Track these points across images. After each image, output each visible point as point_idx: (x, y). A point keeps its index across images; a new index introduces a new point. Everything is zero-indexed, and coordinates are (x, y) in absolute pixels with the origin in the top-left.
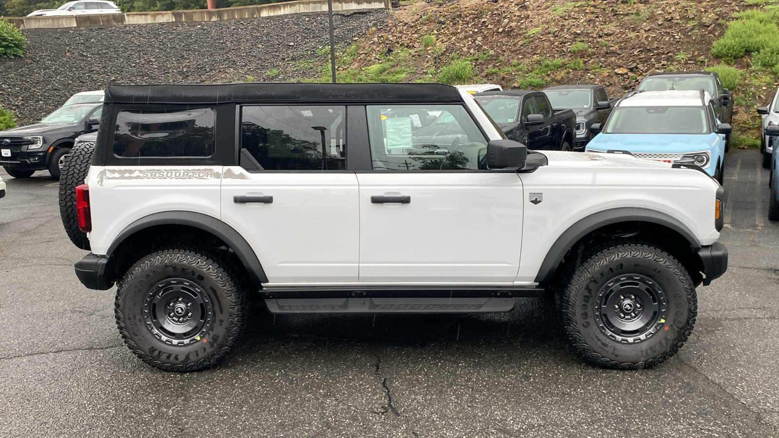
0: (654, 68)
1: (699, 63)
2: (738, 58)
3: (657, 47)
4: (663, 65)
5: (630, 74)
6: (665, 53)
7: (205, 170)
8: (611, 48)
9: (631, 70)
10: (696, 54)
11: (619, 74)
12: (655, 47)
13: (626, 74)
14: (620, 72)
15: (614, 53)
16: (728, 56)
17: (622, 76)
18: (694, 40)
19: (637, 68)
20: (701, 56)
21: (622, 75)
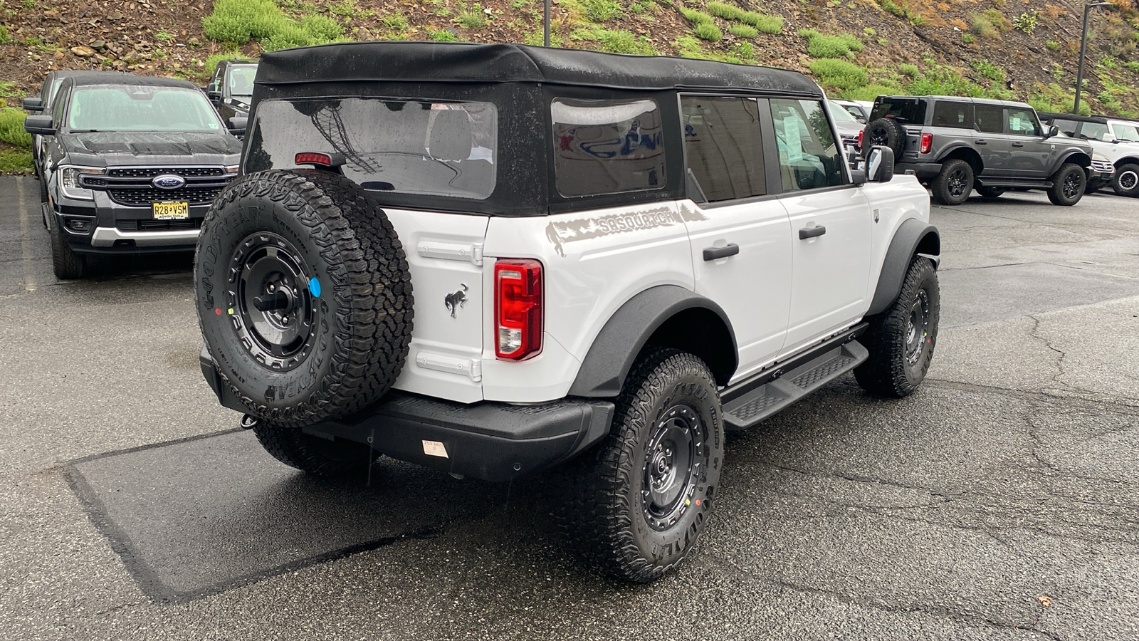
0: (134, 51)
1: (192, 47)
2: (243, 44)
3: (123, 18)
4: (145, 47)
5: (99, 56)
6: (139, 27)
7: (662, 209)
8: (46, 12)
9: (98, 50)
10: (184, 33)
11: (81, 56)
12: (121, 17)
13: (92, 57)
14: (82, 53)
15: (53, 21)
16: (230, 40)
17: (87, 59)
18: (174, 13)
19: (106, 48)
20: (191, 36)
21: (86, 57)
